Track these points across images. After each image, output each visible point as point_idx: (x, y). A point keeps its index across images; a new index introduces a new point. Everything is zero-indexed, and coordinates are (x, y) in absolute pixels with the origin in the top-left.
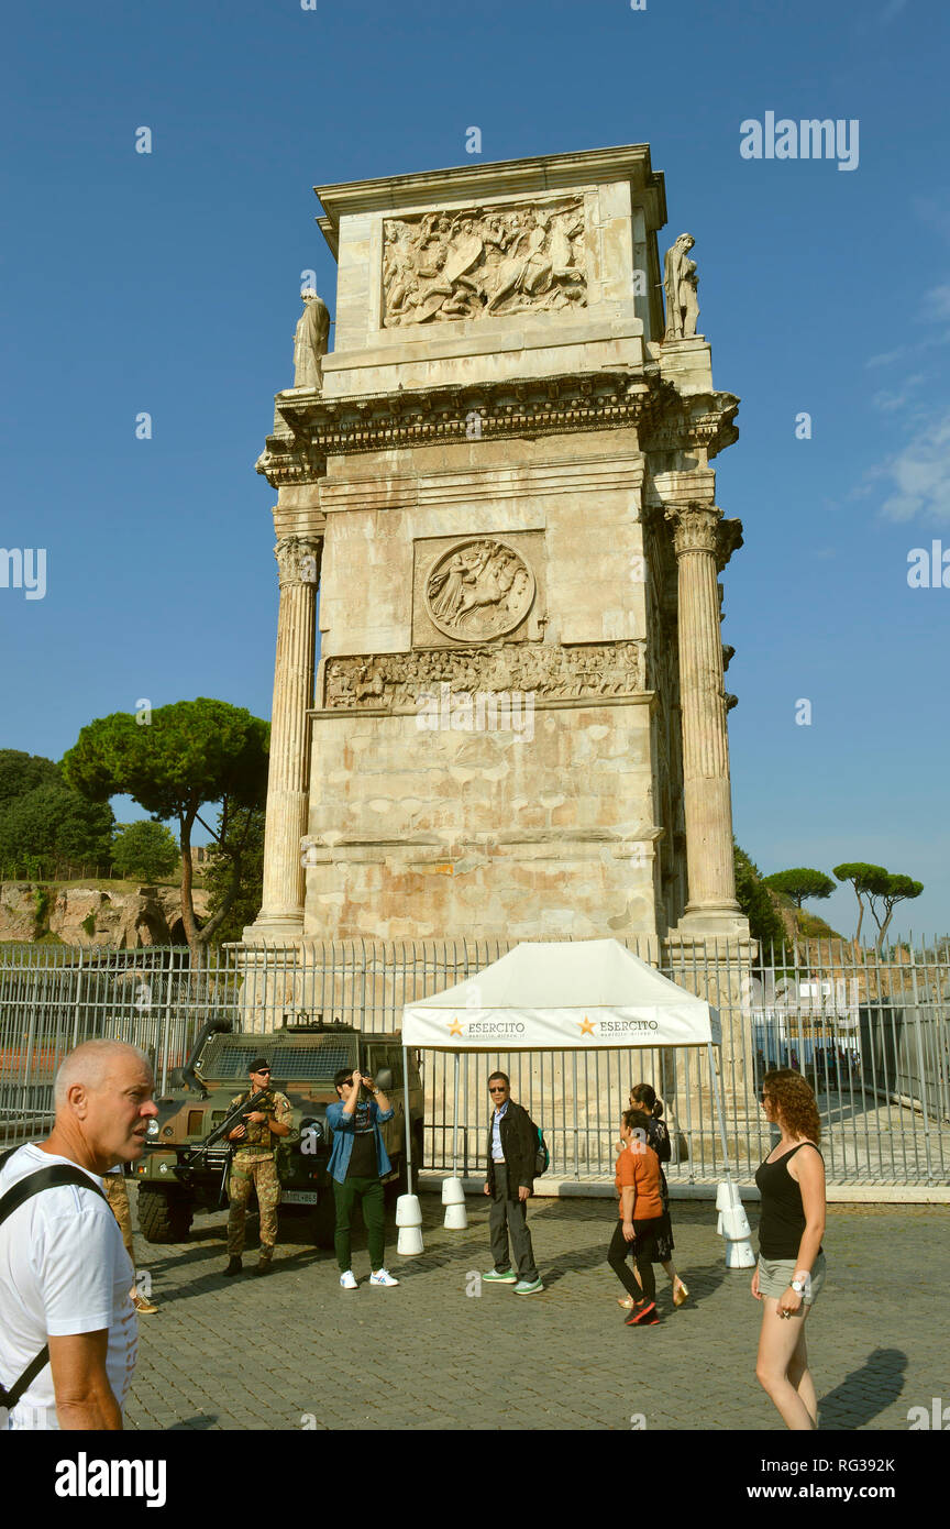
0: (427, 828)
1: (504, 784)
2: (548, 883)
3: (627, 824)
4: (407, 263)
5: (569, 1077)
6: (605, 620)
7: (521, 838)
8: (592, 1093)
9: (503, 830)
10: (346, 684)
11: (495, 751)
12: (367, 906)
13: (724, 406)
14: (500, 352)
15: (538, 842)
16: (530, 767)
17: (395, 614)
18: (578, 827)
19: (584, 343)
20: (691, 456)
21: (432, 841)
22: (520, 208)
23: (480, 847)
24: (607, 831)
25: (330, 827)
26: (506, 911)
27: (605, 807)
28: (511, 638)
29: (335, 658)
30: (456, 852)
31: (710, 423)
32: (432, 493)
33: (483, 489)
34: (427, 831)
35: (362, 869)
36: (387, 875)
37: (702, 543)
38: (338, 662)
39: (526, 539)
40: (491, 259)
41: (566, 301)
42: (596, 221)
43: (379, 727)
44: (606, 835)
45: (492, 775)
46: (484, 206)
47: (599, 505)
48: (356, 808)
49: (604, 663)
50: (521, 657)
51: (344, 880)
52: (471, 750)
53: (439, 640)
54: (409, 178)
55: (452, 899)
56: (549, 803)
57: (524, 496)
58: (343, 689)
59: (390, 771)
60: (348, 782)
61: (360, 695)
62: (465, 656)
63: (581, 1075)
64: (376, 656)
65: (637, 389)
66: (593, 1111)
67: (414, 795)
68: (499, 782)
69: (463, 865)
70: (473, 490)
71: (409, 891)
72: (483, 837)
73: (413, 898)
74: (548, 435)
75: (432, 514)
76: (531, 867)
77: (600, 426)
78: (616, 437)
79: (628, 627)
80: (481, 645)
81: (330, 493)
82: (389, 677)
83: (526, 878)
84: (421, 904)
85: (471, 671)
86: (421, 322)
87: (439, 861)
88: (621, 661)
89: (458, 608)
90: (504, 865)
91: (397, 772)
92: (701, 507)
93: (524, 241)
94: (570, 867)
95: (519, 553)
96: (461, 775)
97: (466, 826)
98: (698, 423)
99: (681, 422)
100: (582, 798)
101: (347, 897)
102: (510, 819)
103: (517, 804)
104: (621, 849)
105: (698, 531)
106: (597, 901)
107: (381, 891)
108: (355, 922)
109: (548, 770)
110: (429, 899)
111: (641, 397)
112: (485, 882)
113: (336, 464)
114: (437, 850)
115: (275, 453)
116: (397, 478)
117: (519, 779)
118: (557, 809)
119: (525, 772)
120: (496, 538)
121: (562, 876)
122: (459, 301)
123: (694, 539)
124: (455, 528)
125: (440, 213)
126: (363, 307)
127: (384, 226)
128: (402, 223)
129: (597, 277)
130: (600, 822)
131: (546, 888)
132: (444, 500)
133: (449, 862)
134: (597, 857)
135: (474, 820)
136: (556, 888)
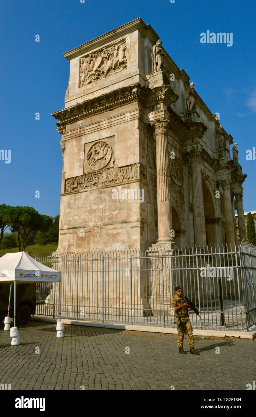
0: (86, 223)
1: (104, 209)
2: (114, 236)
3: (133, 218)
4: (85, 68)
5: (118, 291)
6: (129, 158)
7: (107, 224)
8: (124, 296)
9: (103, 222)
10: (69, 186)
11: (102, 200)
12: (73, 245)
13: (165, 89)
14: (104, 88)
15: (111, 225)
16: (110, 203)
17: (80, 165)
18: (121, 219)
19: (125, 80)
20: (159, 106)
21: (87, 226)
22: (111, 46)
23: (98, 227)
24: (128, 220)
25: (65, 225)
26: (104, 244)
27: (128, 213)
28: (106, 167)
29: (67, 179)
30: (93, 229)
31: (162, 95)
32: (88, 130)
33: (100, 127)
34: (86, 224)
35: (72, 235)
36: (77, 236)
37: (161, 131)
38: (68, 180)
39: (111, 139)
40: (105, 62)
41: (123, 68)
42: (129, 44)
43: (76, 196)
44: (128, 221)
45: (101, 207)
46: (103, 48)
47: (128, 126)
48: (71, 219)
49: (128, 171)
50: (109, 173)
51: (68, 238)
52: (96, 200)
53: (90, 171)
54: (83, 45)
55: (92, 242)
56: (114, 213)
57: (109, 127)
58: (69, 187)
59: (78, 208)
60: (69, 212)
61: (72, 188)
62: (96, 174)
63: (121, 291)
64: (76, 177)
65: (135, 90)
66: (124, 301)
67: (83, 214)
68: (103, 208)
69: (94, 233)
70: (98, 128)
71: (82, 240)
72: (99, 224)
73: (83, 242)
74: (116, 108)
75: (89, 136)
76: (110, 232)
77: (128, 103)
78: (132, 105)
79: (134, 160)
80: (99, 170)
81: (66, 135)
82: (79, 182)
83: (108, 235)
84: (85, 243)
85: (97, 178)
86: (88, 84)
87: (89, 232)
88: (133, 170)
89: (94, 161)
90: (104, 231)
91: (80, 208)
92: (160, 121)
93: (112, 55)
94: (119, 231)
95: (108, 143)
96: (94, 207)
97: (95, 222)
98: (159, 96)
99: (154, 97)
100: (122, 211)
101: (69, 243)
102: (105, 218)
103: (107, 214)
104: (132, 225)
105: (160, 128)
106: (126, 240)
107: (76, 241)
108: (70, 249)
109: (114, 204)
110: (87, 242)
111: (136, 92)
112: (99, 237)
113: (68, 127)
114: (88, 229)
115: (59, 127)
116: (80, 128)
117: (107, 207)
118: (116, 214)
119: (109, 205)
120: (103, 140)
121: (118, 234)
122: (97, 76)
123: (159, 130)
124: (94, 139)
125: (92, 53)
126: (75, 83)
127: (80, 60)
128: (84, 58)
129: (129, 60)
130: (127, 217)
131: (113, 237)
132: (91, 132)
133: (91, 232)
134: (126, 228)
135: (97, 220)
136: (116, 237)
